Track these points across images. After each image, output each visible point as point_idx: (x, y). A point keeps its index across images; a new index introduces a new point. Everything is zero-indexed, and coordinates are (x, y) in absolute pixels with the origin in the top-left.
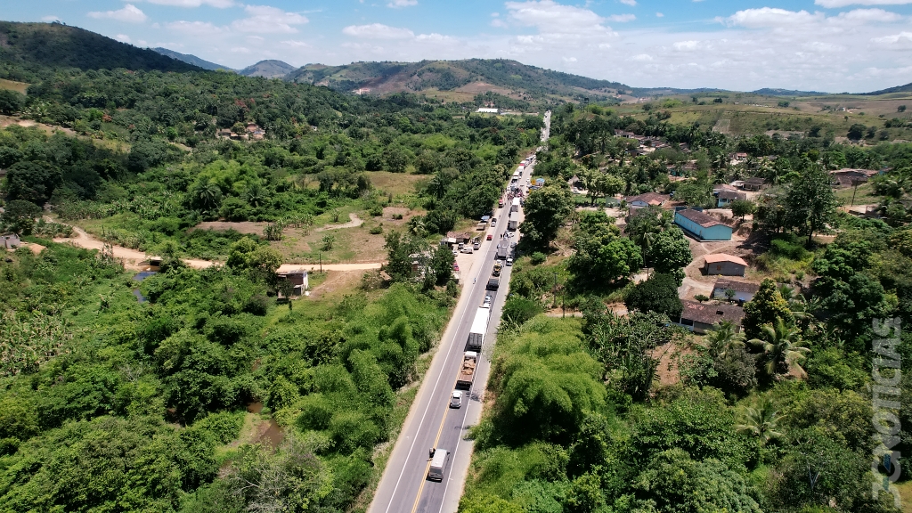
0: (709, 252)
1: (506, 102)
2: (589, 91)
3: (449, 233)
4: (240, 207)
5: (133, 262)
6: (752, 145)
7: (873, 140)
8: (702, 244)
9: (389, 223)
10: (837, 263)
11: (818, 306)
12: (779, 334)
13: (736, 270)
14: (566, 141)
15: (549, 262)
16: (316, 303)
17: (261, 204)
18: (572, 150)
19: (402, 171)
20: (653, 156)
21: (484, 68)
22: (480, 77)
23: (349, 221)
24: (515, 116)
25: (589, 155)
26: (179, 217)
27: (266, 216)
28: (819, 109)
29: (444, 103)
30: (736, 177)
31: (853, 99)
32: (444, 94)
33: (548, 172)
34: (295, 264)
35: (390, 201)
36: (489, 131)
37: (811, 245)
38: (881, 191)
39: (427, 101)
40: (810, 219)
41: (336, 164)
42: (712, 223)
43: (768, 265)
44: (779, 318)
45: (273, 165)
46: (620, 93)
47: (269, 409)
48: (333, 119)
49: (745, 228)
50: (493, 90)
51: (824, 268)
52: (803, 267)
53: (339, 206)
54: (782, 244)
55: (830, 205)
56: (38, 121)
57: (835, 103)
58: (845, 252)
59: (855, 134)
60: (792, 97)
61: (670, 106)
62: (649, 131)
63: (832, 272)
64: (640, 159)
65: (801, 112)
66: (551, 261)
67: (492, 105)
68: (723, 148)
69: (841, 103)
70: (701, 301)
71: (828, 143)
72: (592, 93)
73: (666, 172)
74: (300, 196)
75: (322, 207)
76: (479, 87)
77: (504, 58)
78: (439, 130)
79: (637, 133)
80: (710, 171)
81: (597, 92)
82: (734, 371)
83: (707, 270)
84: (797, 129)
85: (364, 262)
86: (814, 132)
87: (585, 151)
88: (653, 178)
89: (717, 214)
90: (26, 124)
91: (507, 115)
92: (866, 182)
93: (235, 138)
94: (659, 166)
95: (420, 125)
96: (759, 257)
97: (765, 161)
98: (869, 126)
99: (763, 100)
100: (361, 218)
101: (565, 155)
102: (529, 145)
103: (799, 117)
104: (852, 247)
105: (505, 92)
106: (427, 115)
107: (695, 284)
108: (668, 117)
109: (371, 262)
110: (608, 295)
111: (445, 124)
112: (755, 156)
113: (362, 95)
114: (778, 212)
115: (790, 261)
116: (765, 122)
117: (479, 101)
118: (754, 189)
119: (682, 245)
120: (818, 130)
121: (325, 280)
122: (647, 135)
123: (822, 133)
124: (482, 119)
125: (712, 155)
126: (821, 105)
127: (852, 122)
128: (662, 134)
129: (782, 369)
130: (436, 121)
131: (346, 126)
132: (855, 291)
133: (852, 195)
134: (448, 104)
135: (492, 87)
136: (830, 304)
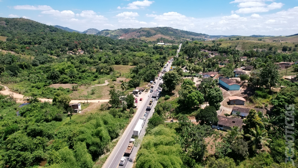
0: (231, 95)
1: (167, 41)
2: (195, 37)
3: (137, 88)
4: (66, 79)
5: (20, 100)
6: (248, 54)
7: (290, 51)
8: (229, 92)
9: (118, 84)
10: (281, 101)
11: (274, 120)
12: (258, 133)
13: (241, 103)
14: (184, 53)
15: (171, 99)
17: (74, 78)
18: (186, 57)
19: (127, 65)
20: (214, 58)
21: (161, 30)
22: (159, 33)
23: (104, 83)
24: (170, 45)
25: (191, 58)
26: (44, 82)
27: (75, 82)
28: (272, 41)
29: (147, 42)
30: (243, 65)
31: (283, 38)
32: (147, 38)
33: (177, 64)
34: (80, 100)
35: (120, 76)
36: (159, 50)
37: (271, 93)
38: (296, 70)
39: (141, 41)
40: (270, 82)
41: (105, 62)
42: (232, 84)
43: (253, 100)
44: (257, 126)
45: (83, 63)
46: (206, 37)
47: (48, 165)
48: (108, 47)
49: (245, 85)
51: (276, 104)
52: (267, 102)
53: (103, 77)
54: (259, 93)
55: (277, 77)
56: (2, 49)
57: (277, 39)
58: (284, 97)
59: (284, 49)
60: (263, 37)
61: (221, 41)
62: (213, 50)
63: (279, 105)
64: (209, 59)
65: (266, 42)
66: (172, 99)
67: (163, 42)
68: (238, 55)
69: (279, 39)
70: (227, 116)
71: (275, 53)
72: (196, 37)
73: (218, 64)
74: (89, 74)
75: (96, 78)
76: (159, 36)
78: (143, 50)
79: (209, 50)
80: (233, 63)
81: (198, 37)
82: (239, 150)
83: (229, 103)
84: (265, 48)
85: (104, 99)
86: (270, 49)
87: (190, 56)
88: (213, 66)
89: (235, 79)
91: (167, 45)
92: (290, 67)
93: (73, 54)
94: (215, 62)
95: (137, 49)
96: (250, 98)
97: (253, 59)
98: (289, 46)
99: (253, 38)
100: (109, 82)
101: (183, 58)
102: (172, 55)
103: (265, 44)
104: (288, 95)
105: (167, 37)
106: (140, 45)
107: (225, 108)
108: (220, 45)
110: (191, 113)
111: (145, 48)
112: (250, 57)
113: (120, 39)
114: (257, 80)
115: (262, 99)
116: (253, 46)
117: (158, 41)
118: (249, 70)
119: (219, 94)
120: (272, 48)
121: (88, 106)
122: (212, 51)
123: (273, 49)
124: (158, 47)
125: (234, 57)
126: (272, 40)
127: (283, 45)
128: (217, 50)
129: (259, 147)
130: (143, 47)
131: (112, 50)
133: (285, 72)
134: (148, 42)
135: (163, 36)
136: (279, 119)
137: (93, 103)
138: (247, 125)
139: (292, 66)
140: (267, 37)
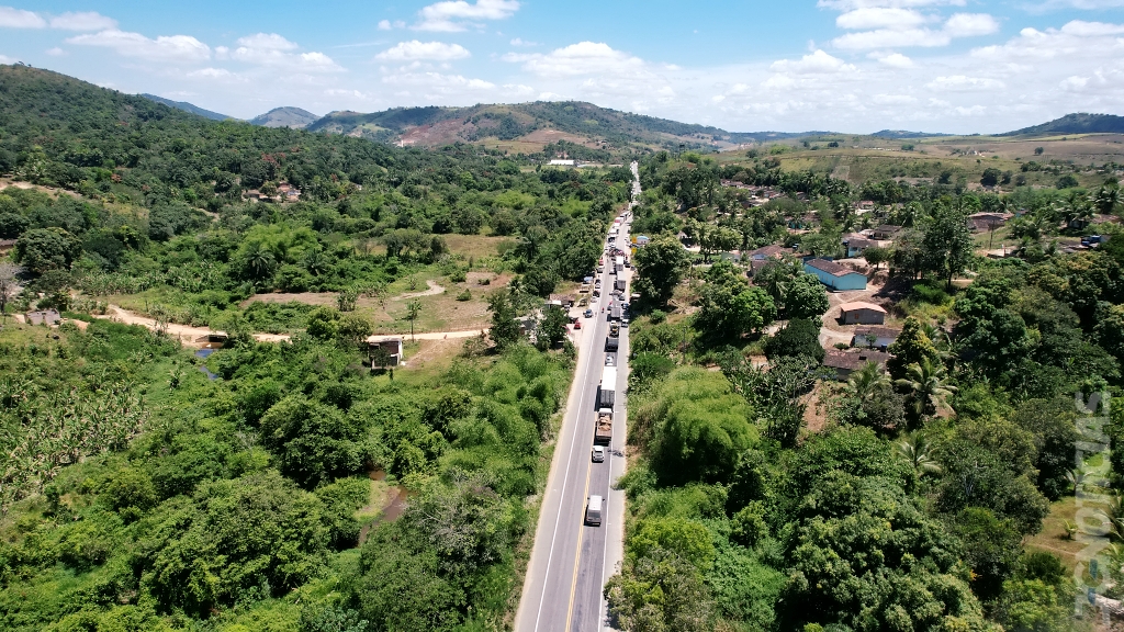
0: (844, 301)
1: (582, 152)
2: (680, 137)
3: (552, 296)
4: (300, 276)
5: (189, 338)
6: (878, 192)
7: (1009, 185)
8: (836, 294)
9: (476, 289)
10: (979, 301)
11: (963, 345)
12: (926, 373)
13: (875, 318)
14: (665, 193)
15: (669, 320)
16: (417, 373)
17: (322, 272)
18: (673, 204)
19: (477, 233)
20: (768, 208)
21: (552, 112)
22: (548, 123)
23: (428, 288)
24: (596, 169)
25: (694, 209)
26: (225, 289)
27: (330, 286)
28: (948, 153)
29: (508, 155)
30: (866, 226)
31: (985, 141)
32: (506, 144)
33: (649, 228)
35: (471, 266)
36: (570, 186)
37: (951, 290)
38: (1018, 233)
39: (487, 153)
40: (948, 261)
41: (398, 226)
42: (845, 272)
43: (908, 311)
44: (924, 356)
45: (323, 230)
46: (716, 139)
47: (393, 476)
48: (379, 176)
49: (881, 277)
50: (565, 139)
51: (967, 308)
52: (944, 312)
53: (413, 272)
54: (922, 290)
55: (967, 246)
56: (35, 183)
57: (966, 146)
58: (986, 290)
59: (989, 179)
60: (916, 140)
61: (778, 152)
62: (760, 180)
63: (974, 311)
64: (754, 211)
65: (928, 156)
66: (672, 319)
67: (566, 156)
68: (846, 196)
69: (972, 146)
70: (841, 349)
71: (961, 190)
72: (682, 139)
73: (784, 225)
74: (365, 263)
75: (393, 274)
76: (548, 136)
77: (575, 100)
78: (508, 186)
79: (747, 182)
81: (689, 139)
82: (884, 411)
83: (844, 319)
84: (925, 174)
86: (945, 178)
87: (689, 205)
88: (770, 231)
89: (848, 264)
90: (24, 186)
91: (587, 168)
92: (1003, 225)
93: (264, 200)
94: (775, 218)
95: (485, 181)
96: (897, 304)
97: (893, 209)
98: (1003, 170)
99: (884, 143)
100: (442, 285)
101: (666, 209)
102: (619, 200)
103: (927, 161)
104: (993, 285)
105: (580, 140)
106: (491, 169)
107: (833, 334)
108: (777, 164)
109: (466, 330)
111: (515, 178)
112: (883, 204)
113: (406, 148)
114: (915, 256)
115: (931, 306)
116: (889, 168)
117: (550, 152)
118: (884, 238)
119: (819, 291)
120: (948, 175)
121: (420, 349)
122: (757, 184)
123: (953, 179)
124: (557, 173)
125: (834, 204)
126: (949, 149)
127: (985, 166)
128: (775, 183)
129: (930, 411)
130: (504, 176)
131: (396, 184)
132: (998, 327)
133: (989, 239)
134: (513, 156)
135: (563, 135)
136: (974, 342)
137: (429, 341)
138: (900, 357)
139: (1008, 225)
140: (931, 139)
